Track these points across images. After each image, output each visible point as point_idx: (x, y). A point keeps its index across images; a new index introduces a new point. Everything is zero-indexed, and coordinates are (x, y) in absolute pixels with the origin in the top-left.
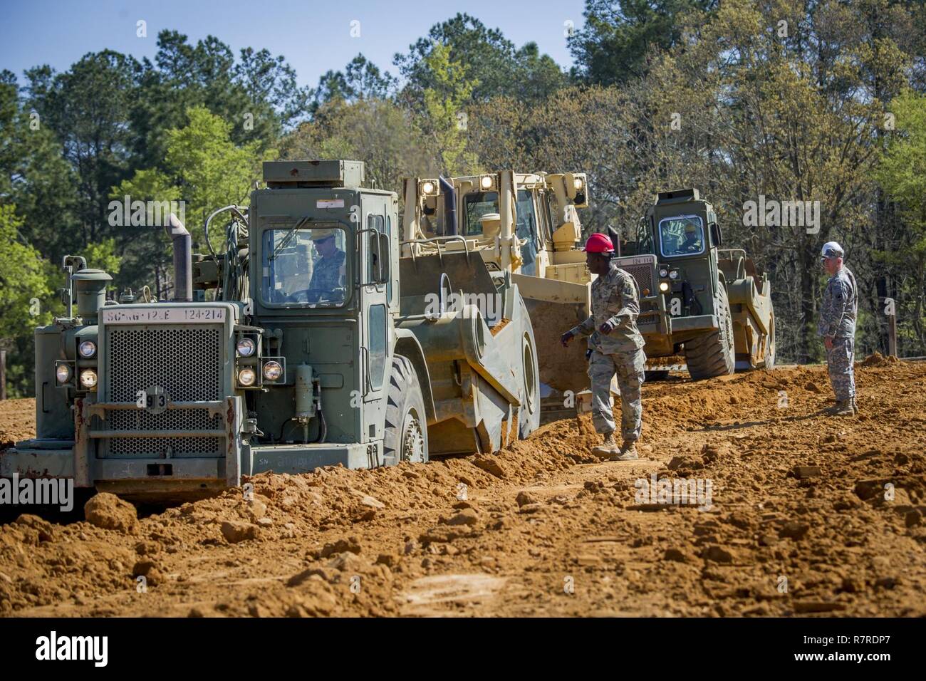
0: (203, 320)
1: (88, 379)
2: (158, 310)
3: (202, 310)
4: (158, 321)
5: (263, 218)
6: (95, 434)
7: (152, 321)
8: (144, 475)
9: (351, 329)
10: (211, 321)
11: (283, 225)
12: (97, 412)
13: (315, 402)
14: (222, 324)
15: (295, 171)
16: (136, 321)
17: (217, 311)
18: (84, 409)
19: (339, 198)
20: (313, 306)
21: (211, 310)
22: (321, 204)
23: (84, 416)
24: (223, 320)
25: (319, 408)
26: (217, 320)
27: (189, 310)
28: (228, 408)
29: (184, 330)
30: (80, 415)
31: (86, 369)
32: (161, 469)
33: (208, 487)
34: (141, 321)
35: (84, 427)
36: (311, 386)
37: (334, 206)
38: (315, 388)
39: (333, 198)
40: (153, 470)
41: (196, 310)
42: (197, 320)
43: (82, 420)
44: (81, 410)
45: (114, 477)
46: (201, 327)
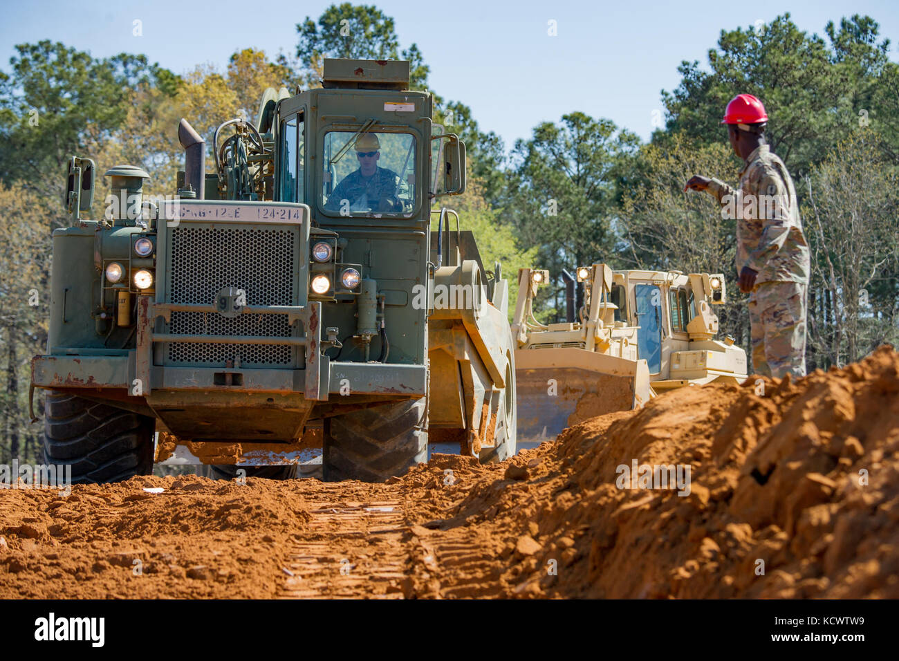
0: (277, 220)
1: (143, 280)
2: (227, 207)
3: (277, 210)
4: (226, 218)
5: (324, 119)
6: (159, 337)
7: (220, 218)
8: (210, 384)
9: (418, 242)
10: (287, 221)
11: (347, 128)
12: (162, 313)
13: (379, 319)
14: (298, 226)
15: (360, 70)
16: (202, 218)
17: (294, 211)
18: (149, 309)
19: (409, 101)
20: (379, 216)
21: (287, 209)
22: (389, 107)
23: (149, 316)
24: (300, 221)
25: (383, 327)
26: (293, 221)
27: (262, 208)
28: (311, 314)
29: (256, 230)
30: (144, 316)
31: (141, 268)
32: (229, 379)
33: (276, 402)
34: (207, 218)
35: (148, 329)
36: (375, 301)
37: (403, 110)
38: (379, 304)
39: (402, 101)
40: (220, 378)
41: (270, 209)
42: (270, 220)
43: (146, 321)
44: (145, 311)
45: (177, 385)
46: (274, 228)
